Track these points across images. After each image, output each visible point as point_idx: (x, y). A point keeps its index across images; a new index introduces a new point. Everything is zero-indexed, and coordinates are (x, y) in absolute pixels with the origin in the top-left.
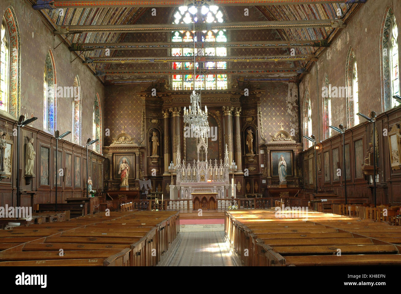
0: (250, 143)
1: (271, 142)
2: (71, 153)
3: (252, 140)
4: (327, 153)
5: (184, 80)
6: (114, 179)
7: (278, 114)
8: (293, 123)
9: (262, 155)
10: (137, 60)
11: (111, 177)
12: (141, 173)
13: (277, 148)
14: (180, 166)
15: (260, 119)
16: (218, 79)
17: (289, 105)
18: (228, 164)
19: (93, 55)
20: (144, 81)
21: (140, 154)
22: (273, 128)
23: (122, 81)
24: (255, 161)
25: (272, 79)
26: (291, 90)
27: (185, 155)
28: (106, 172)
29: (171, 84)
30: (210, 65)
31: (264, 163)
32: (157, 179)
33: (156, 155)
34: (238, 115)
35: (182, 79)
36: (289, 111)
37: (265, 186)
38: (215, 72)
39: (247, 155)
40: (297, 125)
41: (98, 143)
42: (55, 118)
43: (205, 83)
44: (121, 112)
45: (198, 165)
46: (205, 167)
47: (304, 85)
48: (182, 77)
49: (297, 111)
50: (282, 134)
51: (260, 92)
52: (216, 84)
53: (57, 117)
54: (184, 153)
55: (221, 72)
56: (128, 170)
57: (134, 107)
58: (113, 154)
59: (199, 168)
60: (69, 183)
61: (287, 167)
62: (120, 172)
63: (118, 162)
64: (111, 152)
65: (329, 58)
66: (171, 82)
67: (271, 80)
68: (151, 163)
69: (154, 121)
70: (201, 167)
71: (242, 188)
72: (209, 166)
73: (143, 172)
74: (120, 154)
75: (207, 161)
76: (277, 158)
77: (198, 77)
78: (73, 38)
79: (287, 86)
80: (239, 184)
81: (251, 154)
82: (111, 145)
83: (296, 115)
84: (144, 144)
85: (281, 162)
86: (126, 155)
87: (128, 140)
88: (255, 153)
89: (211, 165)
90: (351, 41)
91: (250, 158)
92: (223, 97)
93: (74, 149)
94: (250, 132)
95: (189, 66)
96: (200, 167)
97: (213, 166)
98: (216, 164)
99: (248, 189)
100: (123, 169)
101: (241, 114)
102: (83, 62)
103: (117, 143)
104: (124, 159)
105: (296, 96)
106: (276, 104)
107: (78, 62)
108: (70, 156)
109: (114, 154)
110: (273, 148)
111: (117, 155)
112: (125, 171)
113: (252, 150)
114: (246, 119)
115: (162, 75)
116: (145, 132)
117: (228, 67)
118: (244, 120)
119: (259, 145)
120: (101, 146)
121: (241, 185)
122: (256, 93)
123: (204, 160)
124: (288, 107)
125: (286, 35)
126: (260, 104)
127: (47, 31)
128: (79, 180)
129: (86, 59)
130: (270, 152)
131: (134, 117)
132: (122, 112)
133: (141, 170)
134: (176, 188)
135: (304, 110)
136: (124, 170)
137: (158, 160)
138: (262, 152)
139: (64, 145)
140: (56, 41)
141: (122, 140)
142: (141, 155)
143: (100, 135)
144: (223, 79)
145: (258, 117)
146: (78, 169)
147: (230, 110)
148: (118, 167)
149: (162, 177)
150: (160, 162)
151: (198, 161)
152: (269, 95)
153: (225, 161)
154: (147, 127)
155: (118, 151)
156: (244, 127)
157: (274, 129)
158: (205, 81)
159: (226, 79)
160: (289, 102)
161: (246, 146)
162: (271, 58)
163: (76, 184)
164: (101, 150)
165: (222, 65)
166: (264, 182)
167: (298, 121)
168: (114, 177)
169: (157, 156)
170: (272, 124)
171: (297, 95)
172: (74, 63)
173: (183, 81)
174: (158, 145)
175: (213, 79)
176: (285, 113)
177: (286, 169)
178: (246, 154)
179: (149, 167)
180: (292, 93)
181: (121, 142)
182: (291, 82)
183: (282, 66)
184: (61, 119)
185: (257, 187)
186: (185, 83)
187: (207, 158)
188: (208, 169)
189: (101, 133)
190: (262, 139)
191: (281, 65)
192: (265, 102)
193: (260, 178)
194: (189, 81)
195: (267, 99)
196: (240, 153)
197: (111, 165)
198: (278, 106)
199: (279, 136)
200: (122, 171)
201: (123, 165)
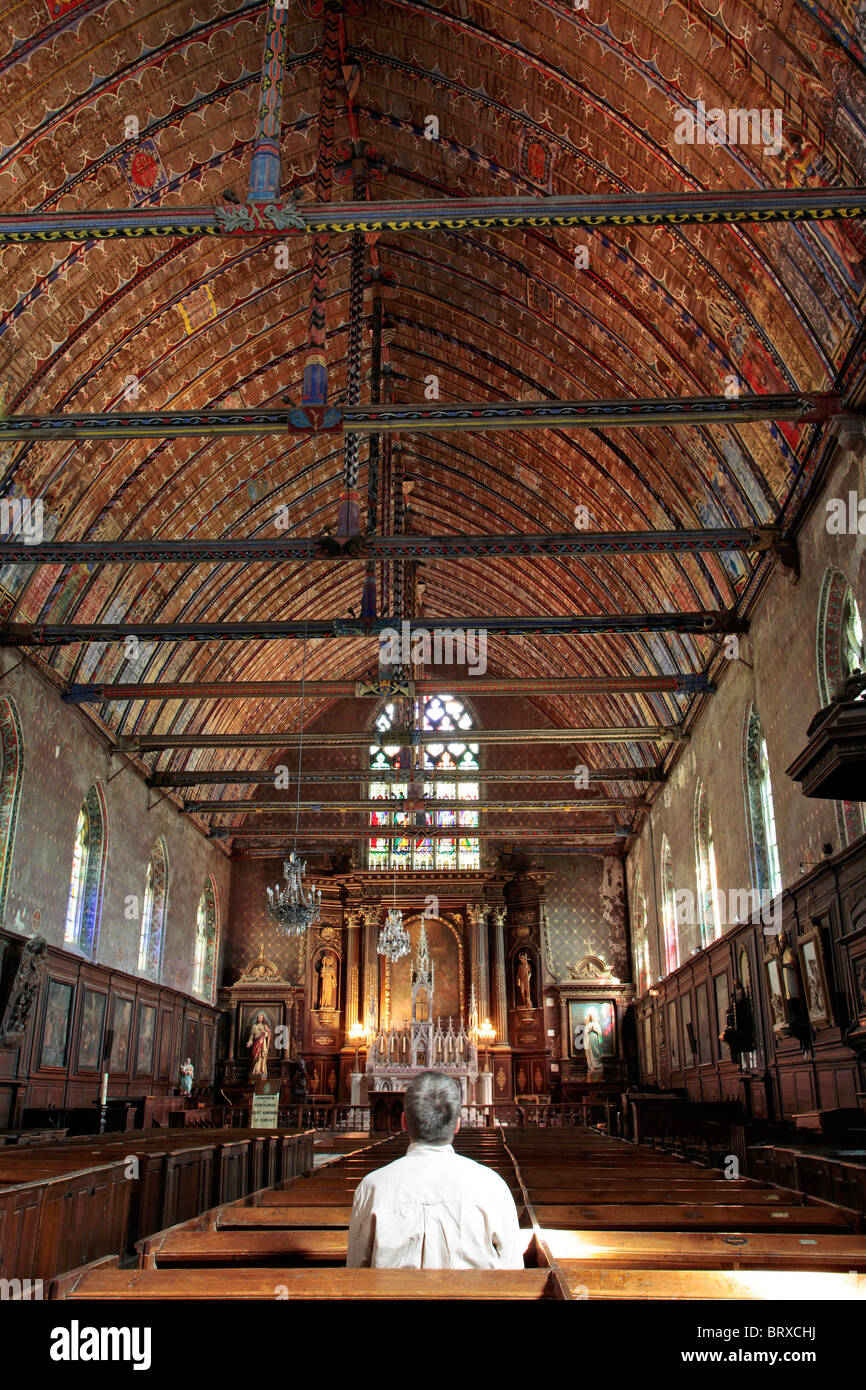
0: (524, 985)
1: (569, 982)
2: (132, 997)
3: (529, 977)
4: (673, 1005)
5: (391, 849)
6: (238, 1058)
7: (584, 921)
8: (615, 940)
9: (551, 1008)
10: (288, 806)
11: (232, 1055)
12: (294, 1046)
13: (581, 994)
15: (546, 932)
16: (461, 848)
17: (607, 903)
18: (476, 1029)
19: (203, 797)
20: (310, 852)
21: (294, 1003)
22: (573, 950)
23: (266, 851)
24: (536, 1022)
25: (570, 849)
26: (609, 872)
27: (388, 1007)
28: (221, 1044)
29: (366, 859)
30: (446, 818)
31: (555, 1026)
32: (327, 1060)
33: (328, 1007)
34: (500, 923)
35: (387, 848)
36: (607, 916)
37: (556, 1077)
38: (456, 832)
40: (624, 945)
41: (210, 981)
42: (97, 922)
43: (434, 856)
45: (412, 1030)
46: (427, 1033)
47: (633, 861)
48: (388, 844)
49: (622, 915)
50: (591, 965)
51: (544, 877)
52: (457, 859)
53: (103, 920)
54: (386, 1003)
55: (466, 832)
56: (267, 1039)
58: (239, 1003)
59: (415, 1037)
60: (120, 1064)
61: (603, 1036)
62: (250, 1043)
64: (234, 999)
65: (668, 804)
66: (366, 853)
67: (569, 851)
68: (316, 1024)
69: (327, 934)
70: (420, 1034)
71: (507, 1081)
72: (435, 1030)
73: (300, 1043)
74: (253, 1004)
75: (431, 1021)
77: (421, 845)
78: (156, 761)
79: (601, 862)
80: (501, 1074)
81: (527, 1008)
82: (236, 985)
83: (621, 924)
84: (303, 981)
85: (591, 1025)
86: (266, 1006)
87: (270, 973)
88: (535, 1005)
89: (439, 1028)
90: (699, 769)
92: (468, 885)
93: (139, 990)
94: (524, 959)
95: (403, 822)
96: (417, 1033)
97: (445, 1030)
98: (451, 1028)
99: (522, 1085)
100: (258, 1036)
101: (508, 921)
102: (180, 811)
103: (249, 979)
104: (262, 1015)
105: (619, 884)
106: (579, 900)
107: (167, 809)
108: (129, 1005)
109: (242, 1004)
110: (573, 994)
111: (247, 1006)
112: (262, 1041)
113: (529, 999)
114: (516, 931)
115: (347, 838)
116: (308, 957)
117: (481, 823)
118: (513, 933)
119: (544, 988)
120: (214, 985)
121: (507, 1076)
122: (536, 877)
123: (426, 1019)
124: (604, 907)
125: (594, 761)
126: (545, 899)
127: (94, 747)
128: (149, 1058)
129: (187, 804)
130: (567, 1003)
133: (295, 1039)
134: (364, 1079)
135: (634, 914)
136: (259, 1038)
137: (331, 1018)
138: (549, 1002)
139: (113, 980)
140: (114, 766)
141: (258, 974)
142: (297, 1006)
143: (215, 962)
144: (472, 848)
145: (542, 927)
146: (147, 1033)
147: (482, 911)
148: (248, 1031)
149: (339, 1055)
150: (338, 1024)
151: (413, 1020)
152: (564, 882)
153: (470, 1023)
154: (312, 945)
155: (249, 996)
156: (512, 948)
157: (575, 953)
158: (434, 851)
159: (477, 849)
160: (606, 897)
161: (518, 989)
162: (556, 805)
163: (140, 1066)
164: (213, 996)
165: (470, 818)
166: (554, 1068)
167: (624, 936)
168: (238, 1054)
169: (329, 1009)
170: (571, 942)
171: (621, 881)
172: (156, 810)
173: (389, 852)
174: (334, 986)
175: (451, 849)
176: (597, 920)
177: (601, 1041)
179: (313, 1032)
180: (612, 879)
181: (258, 979)
182: (609, 855)
184: (112, 924)
185: (539, 1079)
186: (394, 857)
187: (431, 1015)
188: (433, 1037)
189: (216, 959)
190: (550, 974)
192: (556, 895)
193: (547, 1059)
194: (402, 852)
195: (560, 889)
196: (503, 1005)
197: (233, 1027)
198: (584, 905)
199: (586, 969)
200: (256, 1041)
201: (257, 1028)
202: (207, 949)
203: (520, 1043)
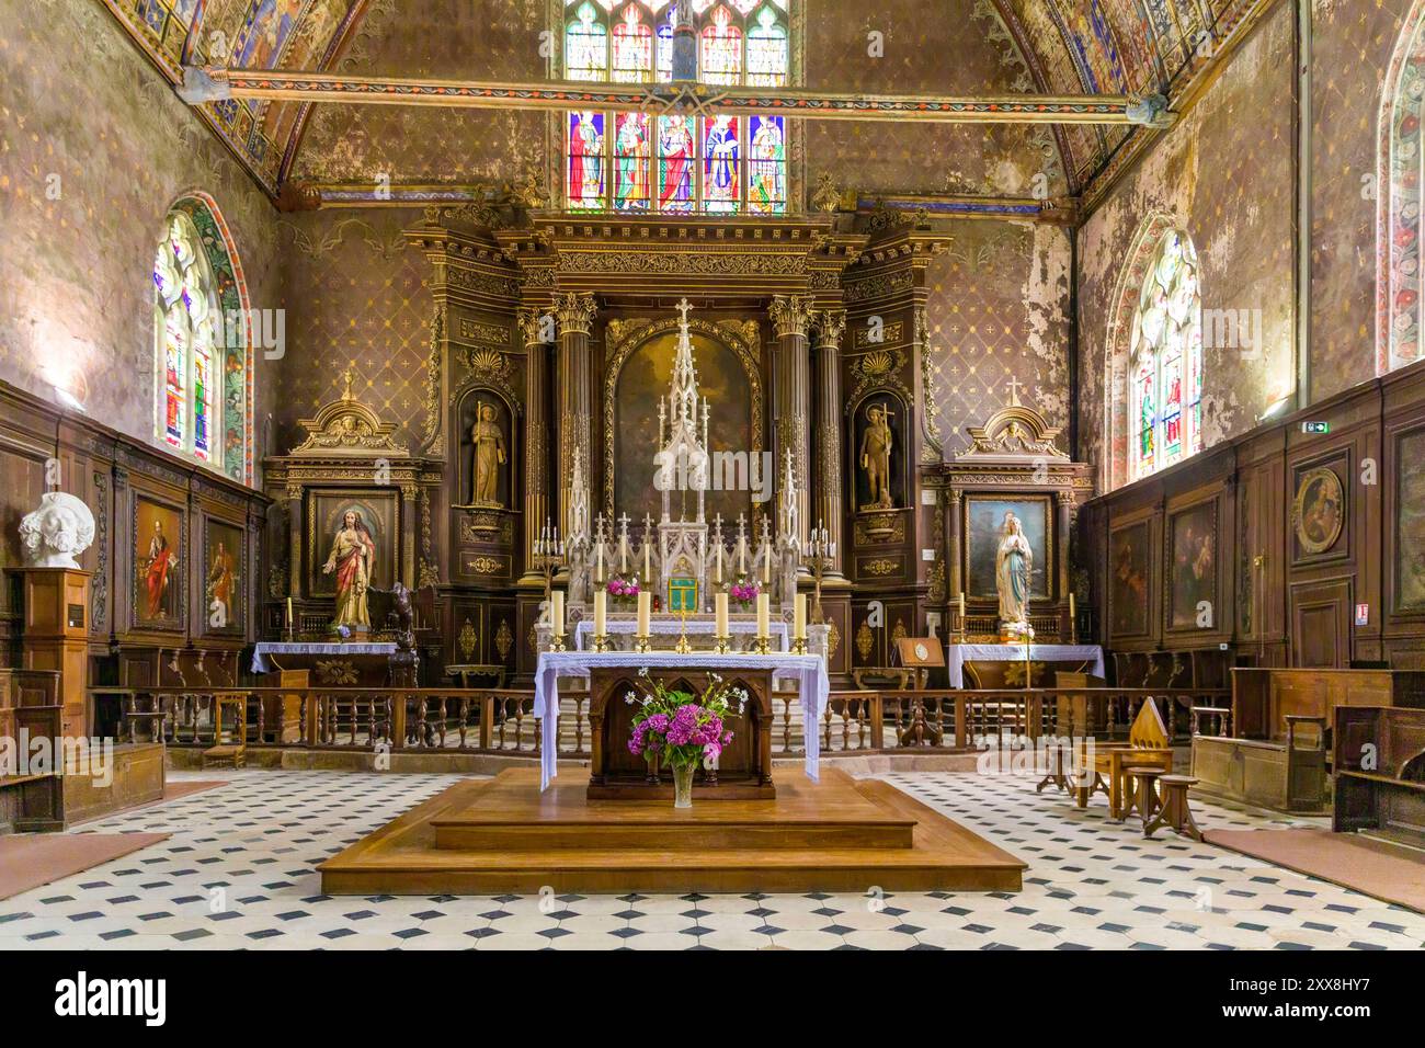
0: (876, 465)
1: (970, 456)
3: (888, 449)
6: (312, 595)
7: (990, 350)
8: (1049, 388)
9: (929, 509)
11: (297, 588)
12: (424, 571)
13: (992, 481)
14: (587, 541)
15: (923, 363)
17: (1036, 316)
18: (794, 537)
20: (445, 196)
21: (419, 495)
22: (968, 405)
23: (352, 193)
24: (899, 534)
26: (1044, 255)
27: (611, 501)
28: (274, 567)
31: (937, 543)
32: (491, 601)
33: (492, 502)
34: (833, 346)
35: (604, 202)
36: (1034, 341)
39: (864, 510)
40: (1065, 397)
41: (238, 442)
44: (348, 323)
45: (664, 538)
46: (695, 545)
48: (604, 195)
49: (1065, 340)
51: (929, 247)
54: (607, 493)
56: (365, 558)
57: (406, 302)
58: (307, 489)
59: (670, 552)
62: (330, 565)
63: (328, 524)
64: (295, 479)
68: (468, 532)
69: (484, 361)
70: (679, 547)
71: (843, 642)
72: (711, 541)
73: (435, 567)
74: (336, 492)
75: (703, 521)
76: (990, 526)
77: (672, 197)
79: (1030, 236)
81: (882, 507)
82: (295, 452)
83: (1062, 356)
84: (439, 449)
85: (1012, 540)
86: (364, 497)
87: (366, 429)
88: (898, 503)
89: (719, 537)
91: (876, 522)
92: (775, 256)
95: (634, 150)
96: (673, 545)
97: (730, 542)
98: (742, 538)
99: (865, 649)
100: (345, 552)
101: (847, 340)
103: (323, 440)
104: (354, 512)
105: (1062, 281)
106: (982, 310)
109: (312, 491)
110: (977, 481)
111: (323, 497)
112: (354, 560)
113: (885, 492)
114: (861, 363)
116: (445, 401)
117: (792, 155)
118: (855, 367)
119: (917, 470)
120: (249, 451)
121: (836, 632)
122: (912, 247)
123: (692, 516)
124: (1031, 324)
126: (925, 296)
130: (963, 500)
131: (405, 344)
132: (353, 323)
133: (425, 560)
135: (1110, 325)
136: (349, 556)
137: (500, 524)
138: (927, 497)
141: (341, 430)
142: (426, 500)
143: (248, 406)
145: (917, 352)
147: (803, 311)
148: (329, 542)
149: (513, 593)
150: (509, 533)
151: (666, 519)
152: (956, 274)
153: (782, 522)
154: (453, 379)
155: (326, 476)
156: (853, 397)
157: (972, 411)
160: (1034, 306)
161: (862, 474)
164: (248, 470)
166: (933, 621)
167: (1067, 380)
168: (311, 588)
169: (493, 505)
170: (964, 390)
171: (1067, 274)
174: (501, 460)
176: (1016, 350)
177: (1029, 569)
178: (862, 508)
179: (462, 548)
180: (1049, 269)
181: (341, 440)
182: (1047, 221)
183: (1012, 156)
187: (702, 508)
188: (707, 555)
189: (248, 399)
190: (929, 443)
191: (1009, 154)
192: (940, 298)
193: (920, 603)
195: (947, 288)
196: (834, 502)
197: (296, 537)
198: (990, 319)
199: (1004, 433)
200: (341, 561)
201: (345, 538)
202: (228, 377)
203: (863, 573)
